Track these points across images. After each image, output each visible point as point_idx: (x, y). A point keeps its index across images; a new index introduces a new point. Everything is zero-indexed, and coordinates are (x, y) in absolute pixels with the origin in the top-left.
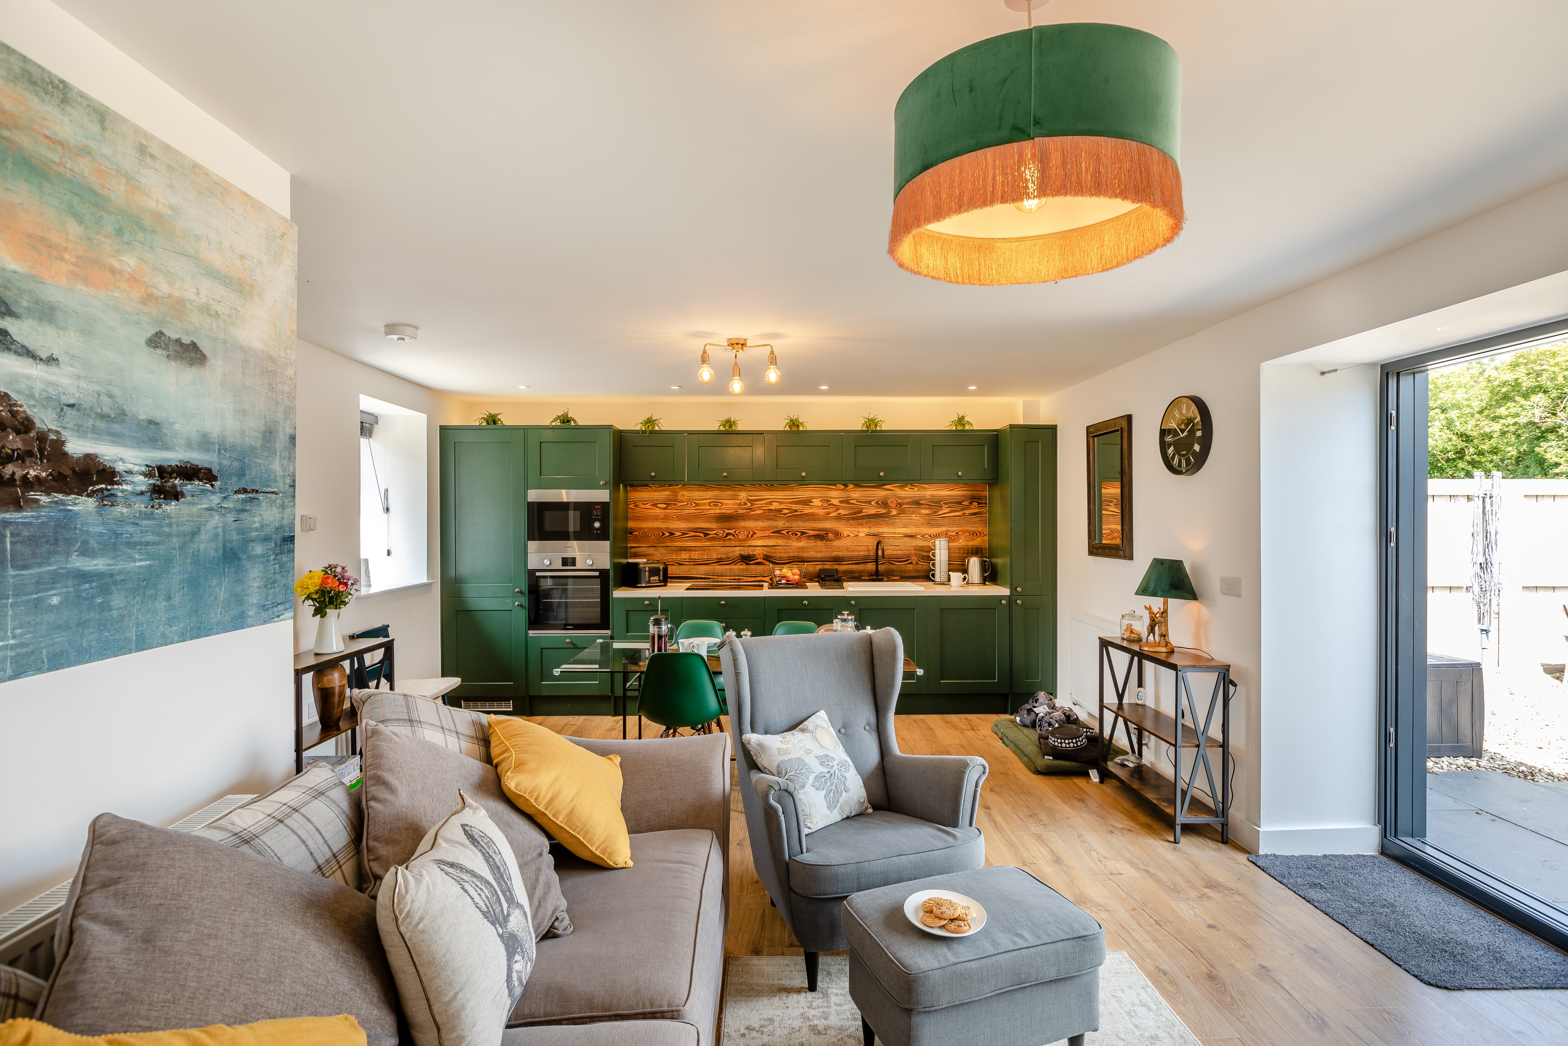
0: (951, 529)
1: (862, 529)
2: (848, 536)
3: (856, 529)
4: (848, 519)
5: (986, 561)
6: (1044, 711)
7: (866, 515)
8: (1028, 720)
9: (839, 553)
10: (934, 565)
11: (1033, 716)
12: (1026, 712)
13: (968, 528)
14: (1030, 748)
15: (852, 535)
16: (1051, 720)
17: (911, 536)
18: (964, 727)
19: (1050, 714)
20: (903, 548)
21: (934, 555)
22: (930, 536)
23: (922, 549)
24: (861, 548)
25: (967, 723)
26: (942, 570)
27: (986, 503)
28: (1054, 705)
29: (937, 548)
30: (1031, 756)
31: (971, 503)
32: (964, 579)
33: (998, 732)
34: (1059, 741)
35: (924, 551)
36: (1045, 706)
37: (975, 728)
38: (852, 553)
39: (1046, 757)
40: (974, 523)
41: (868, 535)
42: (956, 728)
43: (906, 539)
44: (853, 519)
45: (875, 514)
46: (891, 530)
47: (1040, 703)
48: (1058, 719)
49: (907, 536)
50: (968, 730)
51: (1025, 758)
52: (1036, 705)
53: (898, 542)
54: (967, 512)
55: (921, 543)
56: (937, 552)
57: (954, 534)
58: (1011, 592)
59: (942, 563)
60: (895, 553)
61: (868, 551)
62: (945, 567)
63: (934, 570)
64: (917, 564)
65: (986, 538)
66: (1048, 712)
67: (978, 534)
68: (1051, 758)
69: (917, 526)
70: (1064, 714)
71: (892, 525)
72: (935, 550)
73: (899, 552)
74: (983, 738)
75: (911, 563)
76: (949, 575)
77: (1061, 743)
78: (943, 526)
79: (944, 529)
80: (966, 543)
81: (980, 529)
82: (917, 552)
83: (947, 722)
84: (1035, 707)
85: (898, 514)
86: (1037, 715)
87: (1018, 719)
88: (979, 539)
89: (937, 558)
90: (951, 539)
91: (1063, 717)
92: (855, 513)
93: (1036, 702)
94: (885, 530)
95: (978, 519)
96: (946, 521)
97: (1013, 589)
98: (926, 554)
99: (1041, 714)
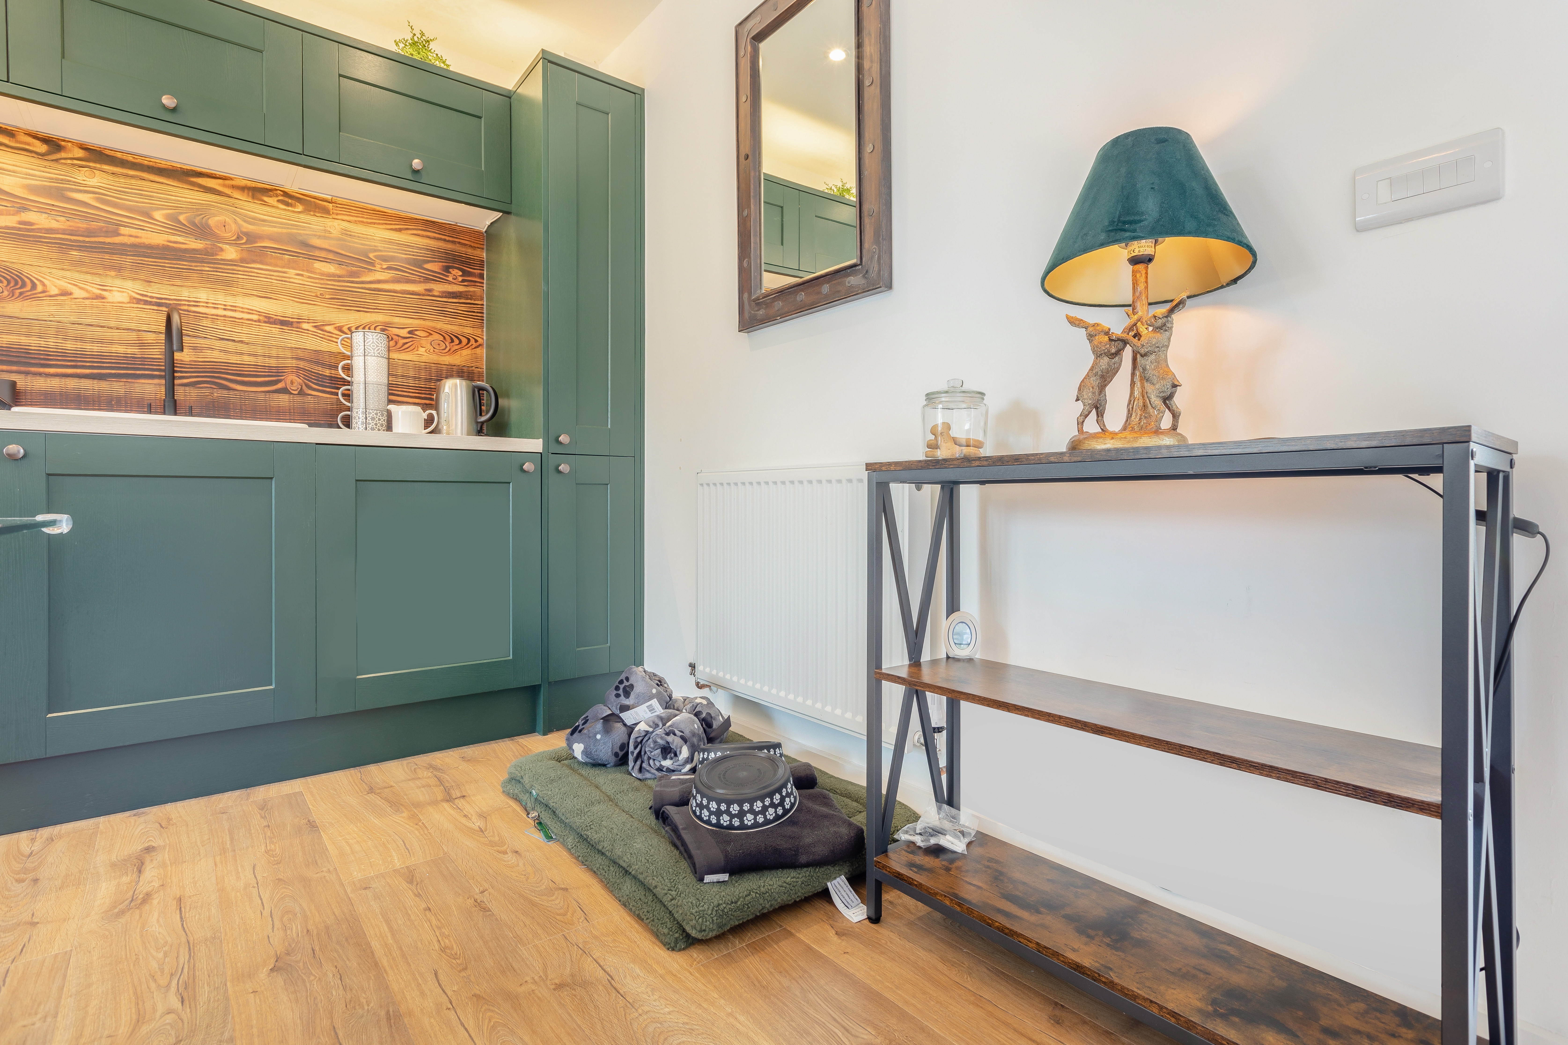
0: (397, 320)
1: (118, 282)
2: (65, 293)
3: (97, 280)
4: (63, 247)
5: (481, 389)
6: (649, 715)
7: (133, 245)
8: (605, 748)
9: (24, 340)
10: (348, 396)
11: (619, 731)
12: (599, 726)
13: (440, 325)
14: (639, 844)
15: (78, 293)
16: (670, 738)
17: (283, 323)
18: (421, 796)
19: (664, 720)
20: (260, 350)
21: (348, 369)
22: (340, 329)
23: (317, 358)
24: (115, 334)
25: (433, 781)
26: (371, 406)
27: (481, 276)
28: (670, 697)
29: (358, 350)
30: (652, 882)
31: (447, 269)
32: (429, 421)
33: (524, 797)
34: (735, 809)
35: (323, 365)
36: (654, 702)
37: (456, 793)
38: (79, 345)
39: (708, 878)
40: (455, 315)
41: (139, 301)
42: (396, 803)
43: (267, 328)
44: (81, 247)
45: (166, 248)
46: (221, 298)
47: (638, 696)
48: (687, 733)
49: (270, 320)
50: (434, 803)
51: (628, 886)
52: (626, 702)
53: (243, 333)
54: (438, 288)
55: (312, 343)
56: (358, 363)
57: (404, 333)
58: (546, 445)
59: (370, 388)
60: (234, 359)
61: (142, 344)
62: (378, 397)
63: (349, 409)
64: (301, 393)
65: (483, 352)
66: (661, 718)
67: (464, 341)
68: (725, 877)
69: (300, 297)
70: (697, 715)
71: (227, 284)
72: (350, 358)
73: (247, 359)
74: (478, 823)
75: (285, 391)
76: (389, 415)
77: (741, 814)
78: (376, 310)
79: (380, 318)
80: (434, 358)
81: (468, 331)
82: (302, 364)
83: (371, 790)
84: (625, 708)
85: (242, 260)
86: (630, 729)
87: (578, 749)
88: (465, 352)
89: (358, 377)
90: (394, 343)
91: (697, 725)
92: (90, 233)
93: (627, 694)
94: (203, 295)
95: (463, 308)
96: (382, 300)
97: (552, 440)
98: (327, 372)
99: (643, 727)
